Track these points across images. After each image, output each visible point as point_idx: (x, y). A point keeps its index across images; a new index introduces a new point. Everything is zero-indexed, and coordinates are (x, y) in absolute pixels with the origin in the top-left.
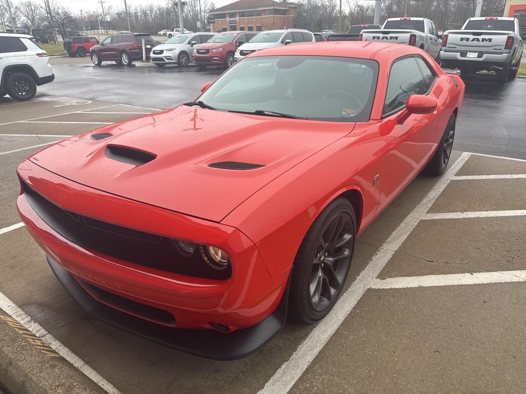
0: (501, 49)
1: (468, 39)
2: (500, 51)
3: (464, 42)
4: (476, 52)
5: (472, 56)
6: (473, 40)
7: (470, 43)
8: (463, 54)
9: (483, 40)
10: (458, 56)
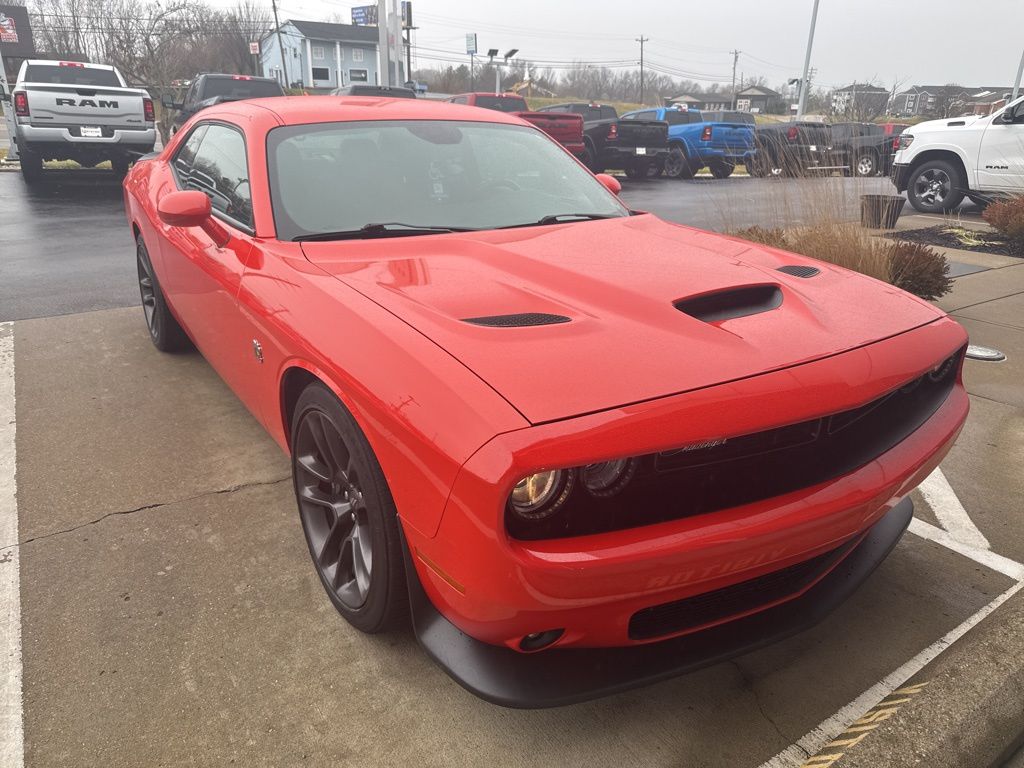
0: (140, 121)
1: (71, 102)
2: (139, 124)
3: (66, 108)
4: (96, 126)
5: (92, 134)
6: (83, 103)
7: (77, 109)
8: (75, 130)
9: (102, 104)
10: (65, 133)
